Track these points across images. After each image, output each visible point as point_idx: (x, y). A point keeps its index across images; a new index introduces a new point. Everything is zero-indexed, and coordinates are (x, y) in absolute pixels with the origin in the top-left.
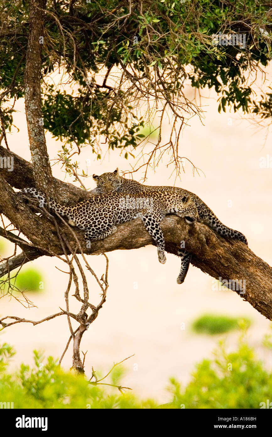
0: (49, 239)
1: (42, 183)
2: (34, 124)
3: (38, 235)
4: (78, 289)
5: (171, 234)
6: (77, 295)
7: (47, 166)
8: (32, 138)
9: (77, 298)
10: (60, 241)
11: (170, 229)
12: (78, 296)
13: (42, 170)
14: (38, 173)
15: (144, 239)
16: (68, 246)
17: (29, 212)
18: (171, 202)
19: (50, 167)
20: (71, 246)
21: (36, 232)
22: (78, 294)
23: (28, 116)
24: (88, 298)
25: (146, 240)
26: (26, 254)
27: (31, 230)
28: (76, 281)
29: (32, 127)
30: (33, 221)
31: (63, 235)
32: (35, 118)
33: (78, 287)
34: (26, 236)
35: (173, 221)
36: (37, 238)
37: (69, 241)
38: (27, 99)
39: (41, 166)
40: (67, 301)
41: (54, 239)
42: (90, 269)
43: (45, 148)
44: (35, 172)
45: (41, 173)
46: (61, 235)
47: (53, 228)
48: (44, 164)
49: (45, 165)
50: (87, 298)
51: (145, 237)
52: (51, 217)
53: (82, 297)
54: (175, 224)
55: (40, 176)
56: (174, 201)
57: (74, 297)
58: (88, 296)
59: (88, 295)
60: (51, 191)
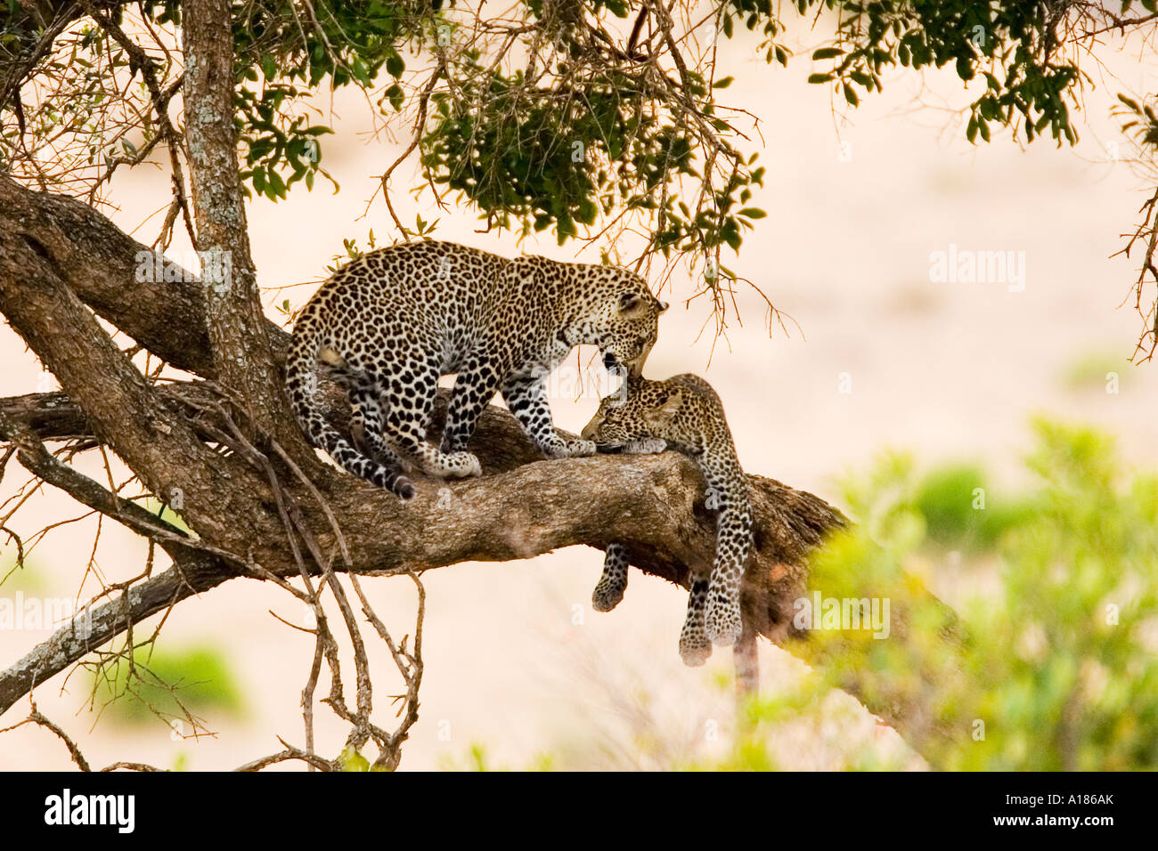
0: (251, 524)
1: (233, 352)
2: (209, 168)
3: (218, 512)
4: (339, 681)
5: (634, 514)
6: (336, 700)
7: (251, 299)
8: (202, 212)
9: (336, 708)
10: (285, 533)
11: (629, 498)
12: (337, 702)
13: (234, 311)
14: (221, 322)
15: (549, 531)
16: (312, 546)
17: (188, 441)
18: (590, 299)
19: (258, 301)
20: (322, 549)
21: (211, 503)
22: (340, 698)
23: (191, 144)
24: (370, 710)
25: (553, 533)
26: (183, 570)
27: (195, 497)
28: (332, 656)
29: (202, 179)
30: (200, 470)
31: (297, 514)
32: (213, 151)
33: (338, 676)
34: (180, 517)
35: (641, 476)
36: (212, 523)
37: (314, 533)
38: (190, 93)
39: (229, 300)
40: (308, 717)
41: (267, 525)
42: (372, 619)
43: (245, 243)
44: (210, 317)
45: (229, 321)
46: (289, 513)
47: (265, 492)
48: (241, 293)
49: (242, 297)
50: (366, 708)
51: (553, 523)
52: (257, 459)
53: (352, 706)
54: (647, 482)
55: (226, 331)
56: (599, 296)
57: (326, 704)
58: (370, 704)
59: (369, 699)
60: (260, 377)
